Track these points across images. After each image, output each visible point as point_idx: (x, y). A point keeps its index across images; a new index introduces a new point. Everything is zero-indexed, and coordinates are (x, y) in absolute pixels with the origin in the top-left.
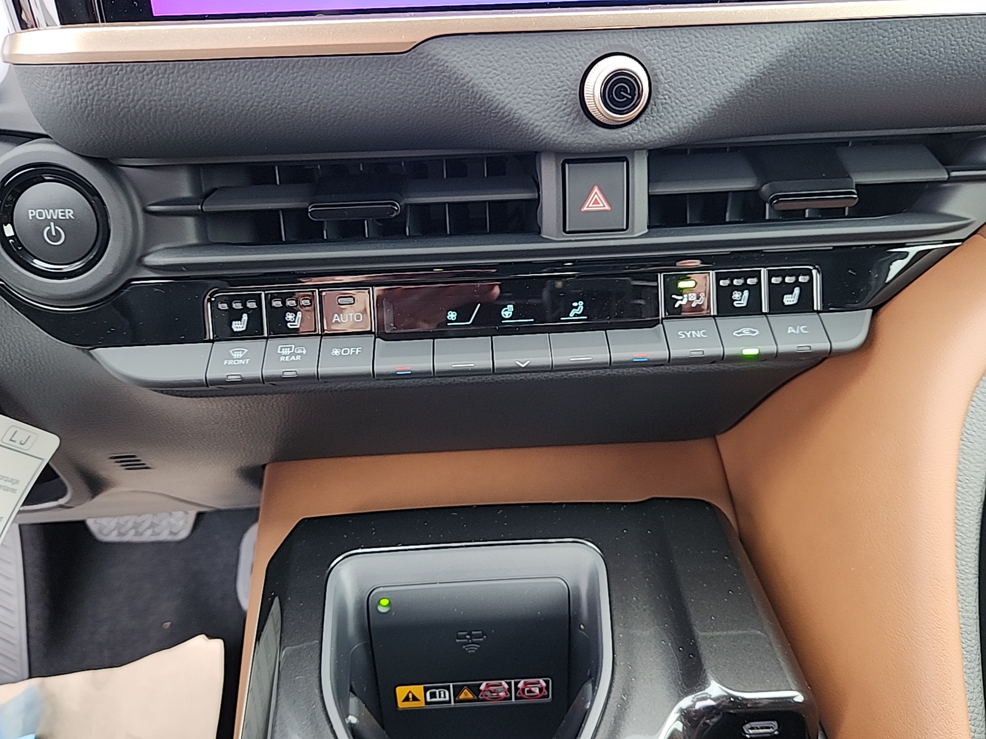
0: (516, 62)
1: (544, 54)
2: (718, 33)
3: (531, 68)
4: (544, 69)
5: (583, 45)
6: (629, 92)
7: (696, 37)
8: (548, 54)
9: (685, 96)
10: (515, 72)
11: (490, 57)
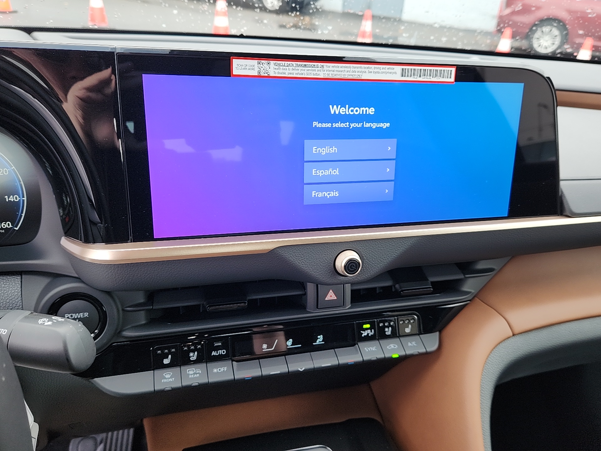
0: (310, 254)
1: (321, 251)
2: (386, 241)
3: (316, 256)
4: (321, 257)
5: (336, 247)
6: (355, 266)
7: (378, 243)
8: (322, 251)
9: (373, 264)
10: (310, 258)
11: (300, 253)
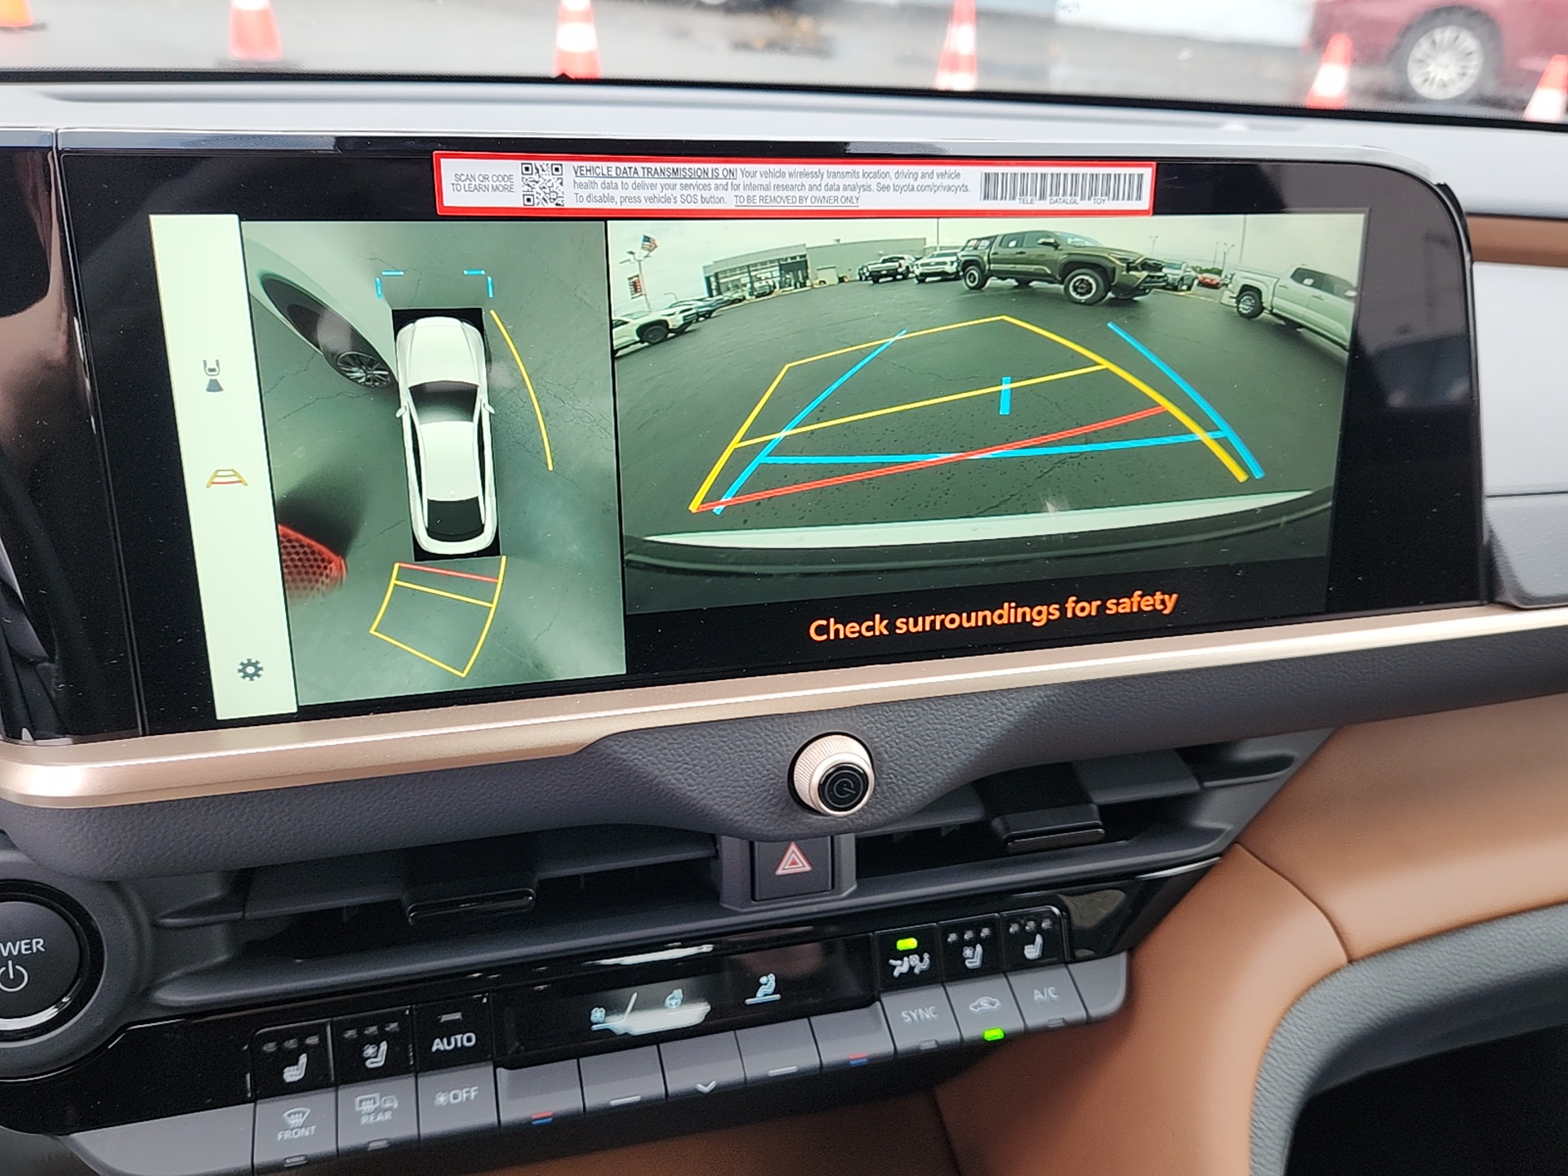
0: (712, 753)
1: (745, 741)
2: (949, 704)
3: (730, 758)
4: (747, 758)
5: (792, 728)
6: (852, 786)
7: (924, 710)
8: (751, 741)
9: (912, 773)
10: (711, 764)
11: (680, 750)
